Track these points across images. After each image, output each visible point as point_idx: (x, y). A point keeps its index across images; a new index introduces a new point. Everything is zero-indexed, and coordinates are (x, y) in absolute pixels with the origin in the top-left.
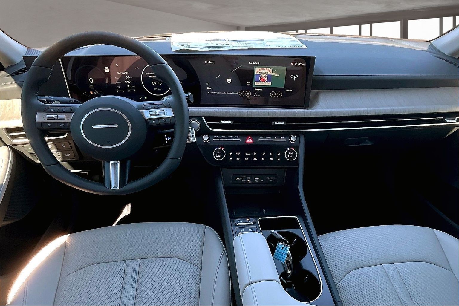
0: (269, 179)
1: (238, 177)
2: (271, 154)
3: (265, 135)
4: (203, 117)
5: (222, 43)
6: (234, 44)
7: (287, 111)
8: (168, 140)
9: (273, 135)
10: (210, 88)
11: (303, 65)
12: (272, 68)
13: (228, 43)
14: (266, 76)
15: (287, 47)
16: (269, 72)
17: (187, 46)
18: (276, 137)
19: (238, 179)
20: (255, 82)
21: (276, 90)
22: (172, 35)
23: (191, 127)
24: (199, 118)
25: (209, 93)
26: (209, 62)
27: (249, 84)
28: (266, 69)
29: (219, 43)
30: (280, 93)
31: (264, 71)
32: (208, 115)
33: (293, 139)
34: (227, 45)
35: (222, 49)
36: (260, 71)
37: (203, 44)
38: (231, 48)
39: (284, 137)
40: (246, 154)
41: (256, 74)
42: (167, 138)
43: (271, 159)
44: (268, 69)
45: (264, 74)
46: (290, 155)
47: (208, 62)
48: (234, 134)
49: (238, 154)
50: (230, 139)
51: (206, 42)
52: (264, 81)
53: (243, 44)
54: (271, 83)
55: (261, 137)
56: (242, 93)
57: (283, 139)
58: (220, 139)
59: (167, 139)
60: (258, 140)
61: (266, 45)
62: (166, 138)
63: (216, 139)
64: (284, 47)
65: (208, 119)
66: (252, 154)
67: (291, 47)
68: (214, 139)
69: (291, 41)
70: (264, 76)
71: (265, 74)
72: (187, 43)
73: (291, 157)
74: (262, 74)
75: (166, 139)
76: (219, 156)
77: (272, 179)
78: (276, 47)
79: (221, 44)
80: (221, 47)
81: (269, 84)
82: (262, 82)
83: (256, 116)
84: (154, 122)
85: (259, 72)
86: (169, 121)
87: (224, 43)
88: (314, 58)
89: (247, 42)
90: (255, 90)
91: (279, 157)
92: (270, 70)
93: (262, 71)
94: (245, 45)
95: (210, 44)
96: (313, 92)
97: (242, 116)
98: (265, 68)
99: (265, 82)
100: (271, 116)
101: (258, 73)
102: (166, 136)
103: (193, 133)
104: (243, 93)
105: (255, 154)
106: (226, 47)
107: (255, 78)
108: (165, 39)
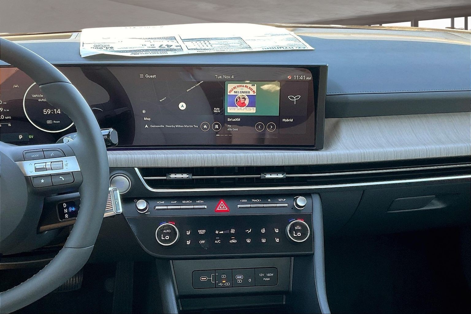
0: (263, 277)
1: (204, 275)
2: (263, 231)
3: (249, 196)
4: (136, 169)
5: (170, 43)
6: (190, 45)
7: (286, 154)
8: (68, 213)
9: (264, 196)
10: (149, 119)
11: (307, 78)
12: (255, 85)
13: (181, 43)
14: (246, 97)
15: (280, 49)
16: (250, 91)
17: (108, 49)
18: (269, 200)
19: (203, 279)
20: (228, 108)
21: (266, 119)
22: (82, 30)
23: (112, 188)
24: (129, 171)
25: (146, 126)
26: (147, 76)
27: (218, 110)
28: (246, 86)
29: (165, 43)
30: (271, 124)
31: (242, 89)
32: (145, 166)
33: (301, 201)
34: (178, 48)
35: (170, 53)
36: (235, 90)
37: (137, 45)
38: (186, 52)
39: (284, 200)
40: (217, 232)
41: (229, 94)
42: (67, 208)
43: (264, 241)
44: (250, 85)
45: (242, 94)
46: (297, 231)
47: (144, 76)
48: (194, 197)
49: (202, 232)
50: (187, 206)
51: (143, 42)
52: (243, 105)
53: (205, 45)
54: (255, 108)
55: (243, 201)
56: (205, 126)
57: (282, 204)
58: (169, 207)
59: (68, 210)
60: (239, 206)
61: (245, 45)
62: (65, 208)
63: (160, 206)
64: (275, 49)
65: (146, 171)
66: (228, 232)
67: (287, 49)
68: (157, 207)
69: (288, 39)
70: (243, 98)
71: (244, 94)
72: (108, 44)
73: (299, 234)
74: (240, 94)
75: (66, 211)
76: (167, 238)
77: (268, 277)
78: (261, 50)
79: (168, 46)
80: (167, 50)
81: (252, 111)
82: (239, 107)
83: (232, 164)
84: (42, 181)
85: (233, 91)
86: (70, 179)
87: (174, 44)
88: (325, 67)
89: (211, 42)
90: (229, 120)
91: (277, 235)
92: (252, 87)
93: (238, 89)
94: (210, 47)
95: (148, 45)
96: (329, 123)
97: (206, 165)
98: (243, 85)
99: (244, 107)
100: (259, 164)
101: (232, 93)
102: (65, 205)
103: (117, 199)
104: (208, 127)
105: (233, 231)
106: (175, 50)
107: (227, 100)
108: (69, 37)
